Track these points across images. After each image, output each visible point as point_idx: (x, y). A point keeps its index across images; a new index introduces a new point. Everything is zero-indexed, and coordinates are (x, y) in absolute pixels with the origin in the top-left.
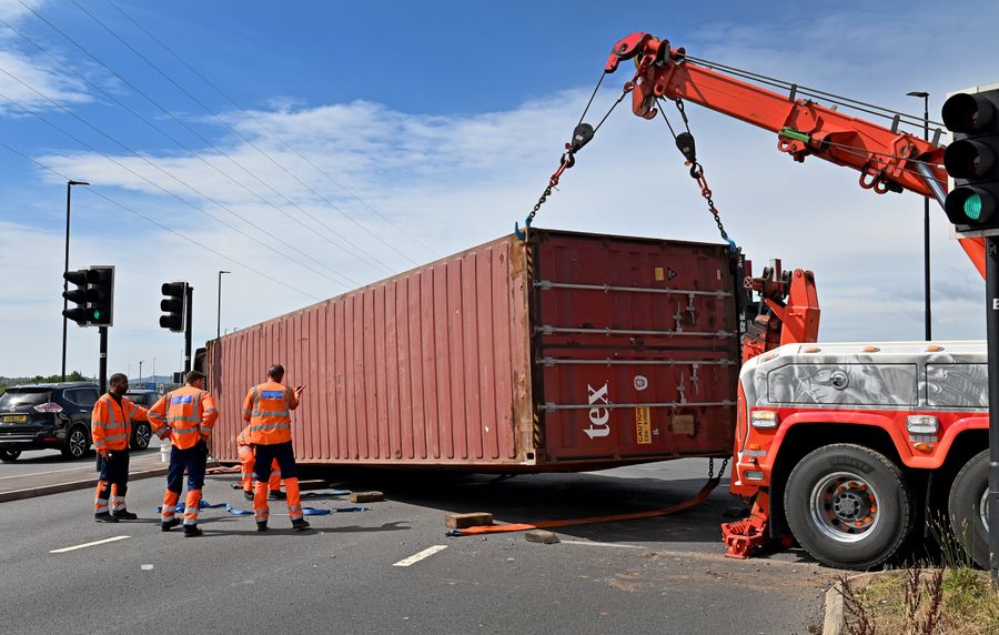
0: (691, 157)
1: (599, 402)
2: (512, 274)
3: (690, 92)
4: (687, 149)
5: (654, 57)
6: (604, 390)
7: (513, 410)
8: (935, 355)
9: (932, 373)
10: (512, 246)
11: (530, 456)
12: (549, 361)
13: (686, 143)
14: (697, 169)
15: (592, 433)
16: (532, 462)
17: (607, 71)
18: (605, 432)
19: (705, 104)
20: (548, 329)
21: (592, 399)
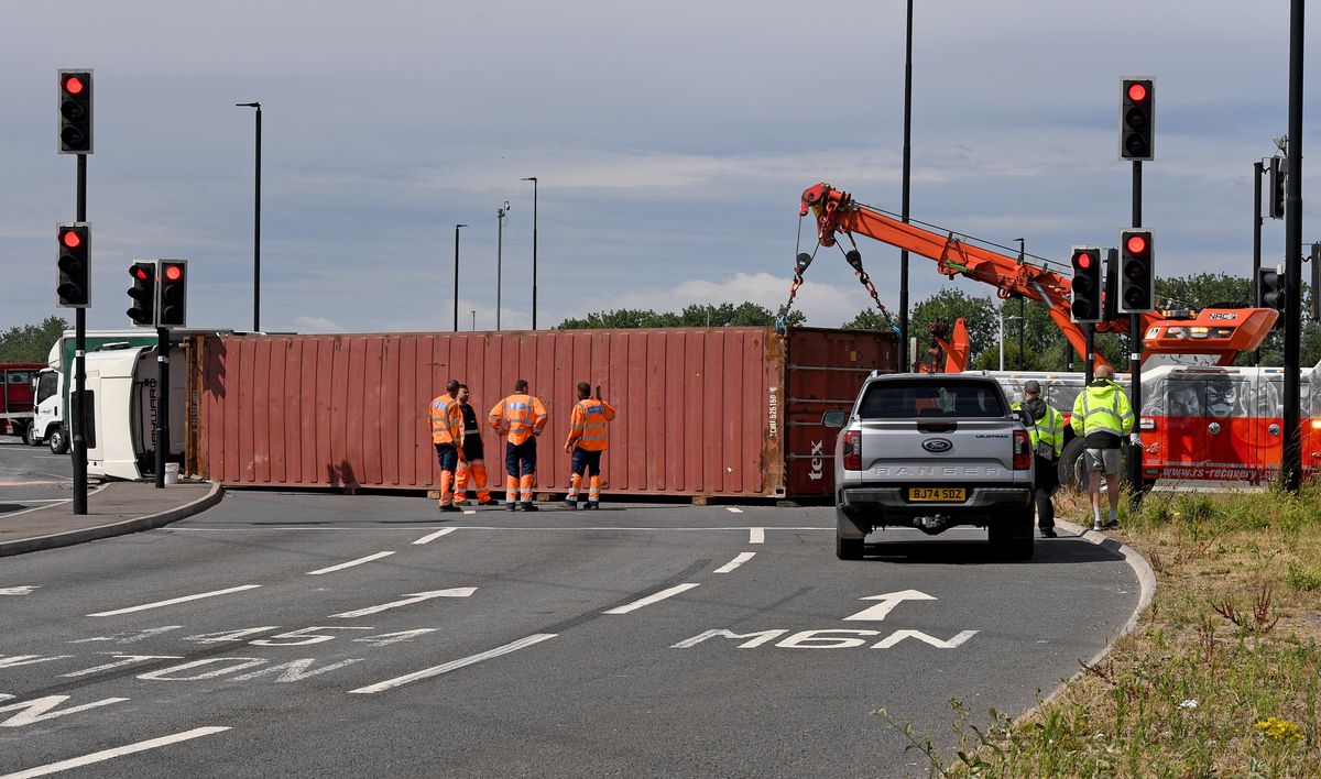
0: (859, 269)
1: (817, 453)
2: (767, 357)
3: (861, 227)
4: (855, 263)
5: (836, 204)
6: (820, 445)
7: (762, 457)
8: (1055, 381)
9: (1052, 391)
10: (768, 336)
11: (779, 491)
12: (794, 423)
13: (854, 258)
14: (865, 277)
15: (813, 476)
16: (783, 496)
17: (802, 215)
18: (819, 476)
19: (872, 236)
20: (794, 400)
21: (814, 451)
